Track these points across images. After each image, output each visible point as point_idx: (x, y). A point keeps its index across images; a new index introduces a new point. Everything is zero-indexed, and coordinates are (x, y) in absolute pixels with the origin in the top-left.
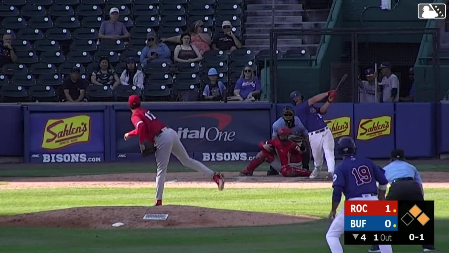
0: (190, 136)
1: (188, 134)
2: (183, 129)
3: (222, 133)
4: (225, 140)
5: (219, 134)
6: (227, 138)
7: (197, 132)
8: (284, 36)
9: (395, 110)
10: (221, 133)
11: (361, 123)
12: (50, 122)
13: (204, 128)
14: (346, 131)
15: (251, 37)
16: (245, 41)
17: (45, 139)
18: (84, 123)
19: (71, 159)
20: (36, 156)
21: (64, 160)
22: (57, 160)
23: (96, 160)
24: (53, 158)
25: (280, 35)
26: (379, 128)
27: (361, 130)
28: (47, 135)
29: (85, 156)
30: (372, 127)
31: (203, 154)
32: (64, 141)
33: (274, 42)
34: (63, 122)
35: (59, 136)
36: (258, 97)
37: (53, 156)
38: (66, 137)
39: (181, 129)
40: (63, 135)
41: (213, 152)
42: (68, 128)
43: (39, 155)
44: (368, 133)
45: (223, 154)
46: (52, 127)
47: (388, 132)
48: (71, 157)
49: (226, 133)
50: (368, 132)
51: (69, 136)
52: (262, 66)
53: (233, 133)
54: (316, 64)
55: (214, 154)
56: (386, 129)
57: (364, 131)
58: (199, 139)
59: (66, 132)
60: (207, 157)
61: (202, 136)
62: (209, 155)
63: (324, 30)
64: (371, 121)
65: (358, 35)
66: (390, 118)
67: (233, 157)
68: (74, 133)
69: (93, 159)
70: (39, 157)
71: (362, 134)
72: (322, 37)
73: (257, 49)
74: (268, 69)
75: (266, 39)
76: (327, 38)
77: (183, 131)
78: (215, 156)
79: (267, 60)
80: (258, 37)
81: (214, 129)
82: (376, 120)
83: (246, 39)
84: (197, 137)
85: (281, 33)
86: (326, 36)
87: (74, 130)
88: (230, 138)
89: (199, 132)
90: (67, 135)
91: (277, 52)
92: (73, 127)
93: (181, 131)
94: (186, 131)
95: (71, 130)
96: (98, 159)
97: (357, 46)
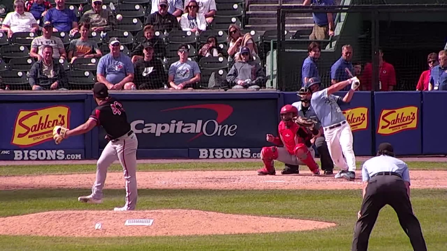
0: (185, 130)
1: (183, 127)
2: (177, 123)
3: (222, 127)
4: (225, 134)
5: (219, 127)
6: (227, 132)
7: (193, 125)
8: (294, 14)
9: (422, 100)
10: (220, 126)
11: (383, 115)
12: (23, 114)
13: (201, 121)
14: (363, 124)
15: (254, 15)
16: (248, 19)
17: (16, 134)
18: (62, 115)
19: (47, 156)
20: (6, 152)
21: (39, 157)
22: (31, 157)
23: (75, 157)
24: (26, 155)
25: (288, 12)
26: (403, 121)
27: (382, 123)
28: (19, 129)
29: (63, 152)
30: (396, 119)
31: (200, 150)
32: (38, 137)
33: (281, 21)
34: (37, 114)
35: (33, 130)
36: (262, 85)
37: (26, 152)
38: (40, 131)
39: (174, 121)
40: (37, 129)
41: (211, 148)
42: (43, 121)
43: (9, 151)
44: (390, 126)
45: (223, 150)
46: (23, 120)
47: (414, 124)
48: (47, 154)
49: (227, 126)
50: (390, 124)
51: (44, 130)
52: (268, 48)
53: (234, 127)
54: (331, 46)
55: (213, 150)
56: (411, 122)
57: (386, 124)
58: (195, 134)
59: (41, 126)
60: (204, 153)
61: (198, 131)
62: (206, 151)
63: (339, 7)
64: (395, 112)
65: (379, 13)
66: (417, 109)
67: (234, 154)
68: (49, 127)
69: (72, 157)
70: (9, 153)
71: (383, 127)
72: (338, 14)
73: (262, 29)
74: (275, 52)
75: (273, 17)
76: (343, 15)
77: (177, 124)
78: (214, 152)
79: (273, 41)
80: (263, 15)
81: (213, 122)
82: (399, 111)
83: (249, 17)
84: (192, 131)
85: (290, 10)
86: (342, 14)
87: (50, 123)
88: (231, 132)
89: (194, 125)
90: (42, 129)
91: (286, 32)
92: (48, 120)
93: (174, 124)
94: (180, 124)
95: (47, 124)
96: (78, 157)
97: (378, 26)
